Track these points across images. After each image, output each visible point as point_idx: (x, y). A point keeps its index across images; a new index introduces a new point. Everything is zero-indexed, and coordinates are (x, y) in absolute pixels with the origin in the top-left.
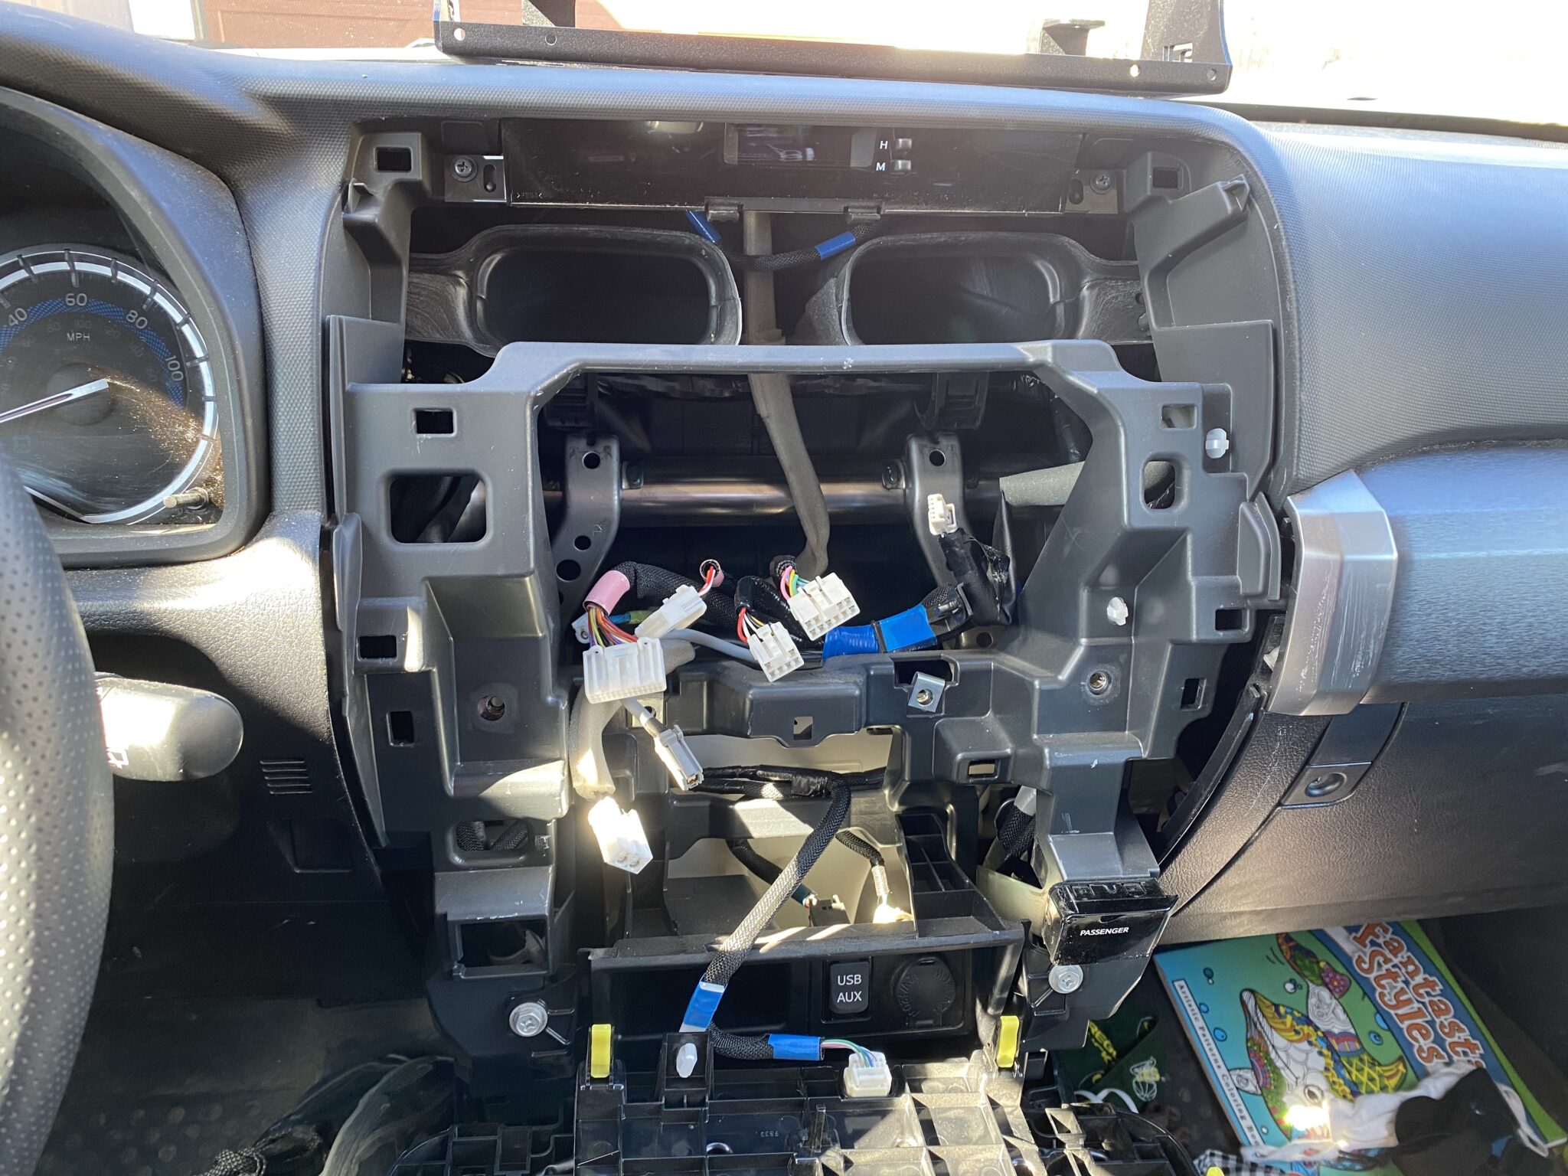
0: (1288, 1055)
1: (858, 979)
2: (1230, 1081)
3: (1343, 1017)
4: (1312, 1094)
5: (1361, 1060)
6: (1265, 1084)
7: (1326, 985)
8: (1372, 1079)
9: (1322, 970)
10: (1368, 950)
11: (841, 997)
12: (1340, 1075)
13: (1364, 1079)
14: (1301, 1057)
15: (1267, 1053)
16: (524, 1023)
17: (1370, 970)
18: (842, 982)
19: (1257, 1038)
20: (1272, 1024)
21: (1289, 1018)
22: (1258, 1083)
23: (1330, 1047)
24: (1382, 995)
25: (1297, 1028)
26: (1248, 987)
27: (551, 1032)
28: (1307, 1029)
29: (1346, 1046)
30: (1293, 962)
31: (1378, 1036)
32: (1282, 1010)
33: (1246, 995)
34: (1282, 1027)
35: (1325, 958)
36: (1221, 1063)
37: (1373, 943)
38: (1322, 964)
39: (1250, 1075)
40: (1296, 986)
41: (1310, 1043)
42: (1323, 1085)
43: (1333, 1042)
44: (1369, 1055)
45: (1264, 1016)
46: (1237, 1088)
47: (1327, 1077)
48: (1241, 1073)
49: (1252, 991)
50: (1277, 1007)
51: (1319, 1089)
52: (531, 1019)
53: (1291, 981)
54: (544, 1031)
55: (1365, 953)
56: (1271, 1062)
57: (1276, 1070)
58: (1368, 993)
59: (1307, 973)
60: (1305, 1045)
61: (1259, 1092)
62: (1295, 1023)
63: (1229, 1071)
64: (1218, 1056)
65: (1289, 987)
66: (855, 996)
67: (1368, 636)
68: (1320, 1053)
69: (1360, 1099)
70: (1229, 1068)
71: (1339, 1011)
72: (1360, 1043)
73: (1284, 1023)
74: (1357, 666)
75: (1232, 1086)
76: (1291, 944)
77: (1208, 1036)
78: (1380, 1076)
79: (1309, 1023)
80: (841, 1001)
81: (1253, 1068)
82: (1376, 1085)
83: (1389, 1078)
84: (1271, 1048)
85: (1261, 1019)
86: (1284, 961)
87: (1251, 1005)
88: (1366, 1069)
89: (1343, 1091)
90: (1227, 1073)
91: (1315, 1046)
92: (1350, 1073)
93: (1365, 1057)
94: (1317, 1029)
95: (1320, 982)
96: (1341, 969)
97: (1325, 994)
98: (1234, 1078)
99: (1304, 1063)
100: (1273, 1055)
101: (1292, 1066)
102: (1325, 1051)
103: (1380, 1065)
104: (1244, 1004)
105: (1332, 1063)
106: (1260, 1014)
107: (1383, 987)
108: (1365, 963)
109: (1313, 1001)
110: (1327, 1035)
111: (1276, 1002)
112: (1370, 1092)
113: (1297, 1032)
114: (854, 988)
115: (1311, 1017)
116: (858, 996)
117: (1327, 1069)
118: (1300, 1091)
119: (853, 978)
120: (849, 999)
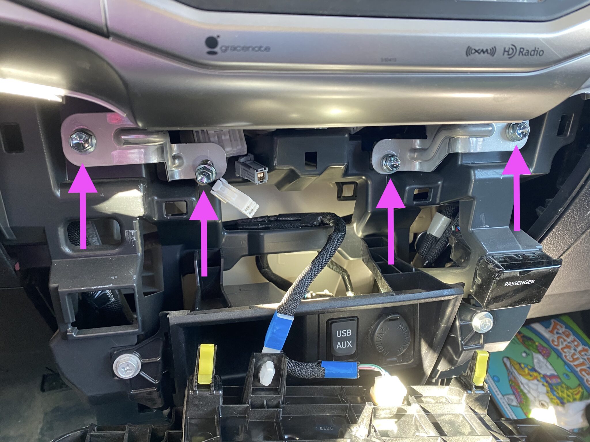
0: (529, 387)
1: (349, 332)
2: (504, 401)
3: (550, 367)
4: (543, 405)
5: (562, 387)
6: (521, 401)
7: (540, 353)
8: (568, 396)
9: (537, 346)
10: (556, 336)
11: (339, 345)
12: (554, 395)
13: (565, 396)
14: (535, 387)
15: (519, 387)
16: (124, 368)
17: (558, 345)
18: (339, 335)
19: (513, 379)
20: (520, 372)
21: (526, 370)
22: (518, 401)
23: (547, 382)
24: (565, 356)
25: (531, 373)
26: (507, 355)
27: (143, 374)
28: (535, 374)
29: (554, 381)
30: (523, 343)
31: (567, 375)
32: (523, 366)
33: (505, 360)
34: (523, 373)
35: (538, 341)
36: (499, 392)
37: (557, 333)
38: (537, 344)
39: (513, 397)
40: (527, 354)
41: (538, 380)
42: (547, 400)
43: (548, 380)
44: (565, 385)
45: (515, 369)
46: (509, 405)
47: (548, 396)
48: (509, 396)
49: (508, 358)
50: (520, 364)
51: (546, 402)
52: (128, 365)
53: (525, 352)
54: (139, 374)
55: (555, 338)
56: (522, 391)
57: (524, 394)
58: (559, 355)
59: (531, 348)
60: (535, 382)
61: (519, 405)
62: (530, 371)
63: (503, 396)
64: (497, 389)
65: (524, 355)
66: (347, 344)
68: (543, 385)
69: (566, 405)
70: (504, 394)
71: (548, 365)
72: (560, 379)
73: (524, 372)
75: (505, 403)
76: (521, 335)
77: (491, 380)
78: (572, 394)
79: (536, 371)
80: (339, 348)
81: (514, 394)
82: (571, 398)
83: (576, 394)
84: (520, 384)
85: (514, 370)
86: (519, 343)
87: (508, 364)
88: (565, 391)
89: (557, 402)
90: (502, 397)
91: (540, 381)
92: (558, 393)
93: (564, 386)
94: (539, 373)
95: (537, 351)
96: (545, 345)
97: (540, 357)
98: (506, 399)
99: (537, 390)
100: (522, 387)
101: (532, 391)
102: (545, 384)
103: (571, 389)
104: (505, 364)
105: (549, 389)
106: (513, 368)
107: (565, 352)
108: (556, 342)
109: (536, 361)
110: (545, 376)
111: (520, 362)
112: (569, 401)
113: (531, 376)
114: (347, 339)
115: (537, 368)
116: (349, 344)
117: (547, 392)
118: (537, 403)
119: (346, 332)
120: (344, 346)
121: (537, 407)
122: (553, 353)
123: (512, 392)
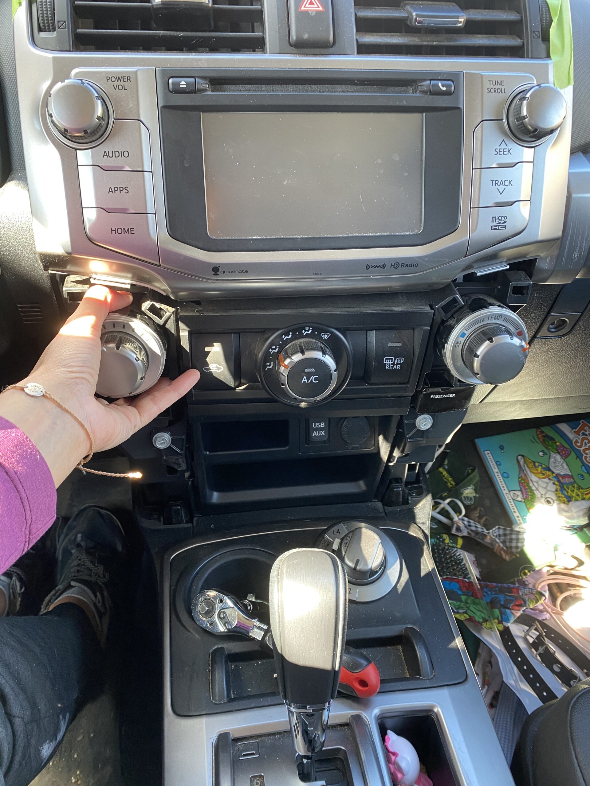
0: (538, 485)
1: (322, 425)
2: (509, 496)
3: (566, 467)
4: (549, 502)
5: (574, 487)
6: (526, 497)
7: (559, 453)
8: (578, 495)
9: (557, 446)
10: (581, 437)
11: (315, 434)
12: (563, 494)
13: (574, 495)
14: (545, 485)
15: (528, 484)
16: (160, 442)
17: (580, 446)
18: (315, 426)
19: (524, 477)
20: (532, 471)
21: (540, 469)
22: (523, 497)
23: (559, 481)
24: (586, 458)
25: (543, 472)
26: (520, 454)
27: (173, 446)
28: (548, 473)
29: (567, 480)
30: (543, 443)
31: (582, 476)
32: (537, 464)
33: (520, 457)
34: (536, 472)
35: (559, 441)
36: (505, 488)
37: (583, 434)
38: (558, 444)
39: (519, 493)
40: (545, 454)
41: (549, 479)
42: (554, 498)
43: (561, 479)
44: (577, 484)
45: (528, 467)
46: (513, 499)
47: (556, 494)
48: (515, 492)
49: (523, 456)
50: (534, 463)
51: (552, 499)
52: (163, 440)
53: (542, 451)
54: (170, 447)
55: (579, 439)
56: (530, 488)
57: (532, 491)
58: (579, 456)
59: (550, 448)
60: (546, 480)
61: (523, 501)
62: (542, 470)
63: (509, 491)
64: (504, 485)
65: (541, 454)
66: (321, 433)
67: (582, 238)
68: (554, 484)
69: (571, 503)
70: (510, 490)
71: (565, 465)
72: (573, 479)
73: (537, 470)
74: (576, 255)
75: (510, 498)
76: (544, 434)
77: (500, 476)
78: (582, 494)
79: (549, 470)
80: (315, 435)
81: (521, 490)
82: (579, 497)
83: (586, 494)
84: (530, 481)
85: (526, 468)
86: (540, 443)
87: (522, 462)
88: (576, 490)
89: (564, 500)
90: (508, 492)
91: (552, 480)
92: (568, 492)
93: (575, 485)
94: (553, 473)
95: (556, 451)
96: (567, 446)
97: (558, 457)
98: (512, 494)
99: (546, 488)
100: (531, 484)
101: (540, 489)
102: (556, 483)
103: (582, 489)
104: (518, 462)
105: (559, 488)
106: (526, 466)
107: (587, 454)
108: (579, 443)
109: (552, 460)
110: (558, 476)
111: (534, 460)
112: (577, 500)
113: (543, 474)
114: (321, 429)
115: (551, 467)
116: (323, 433)
117: (556, 491)
118: (543, 500)
119: (320, 424)
120: (319, 434)
121: (542, 503)
122: (573, 454)
123: (519, 489)
